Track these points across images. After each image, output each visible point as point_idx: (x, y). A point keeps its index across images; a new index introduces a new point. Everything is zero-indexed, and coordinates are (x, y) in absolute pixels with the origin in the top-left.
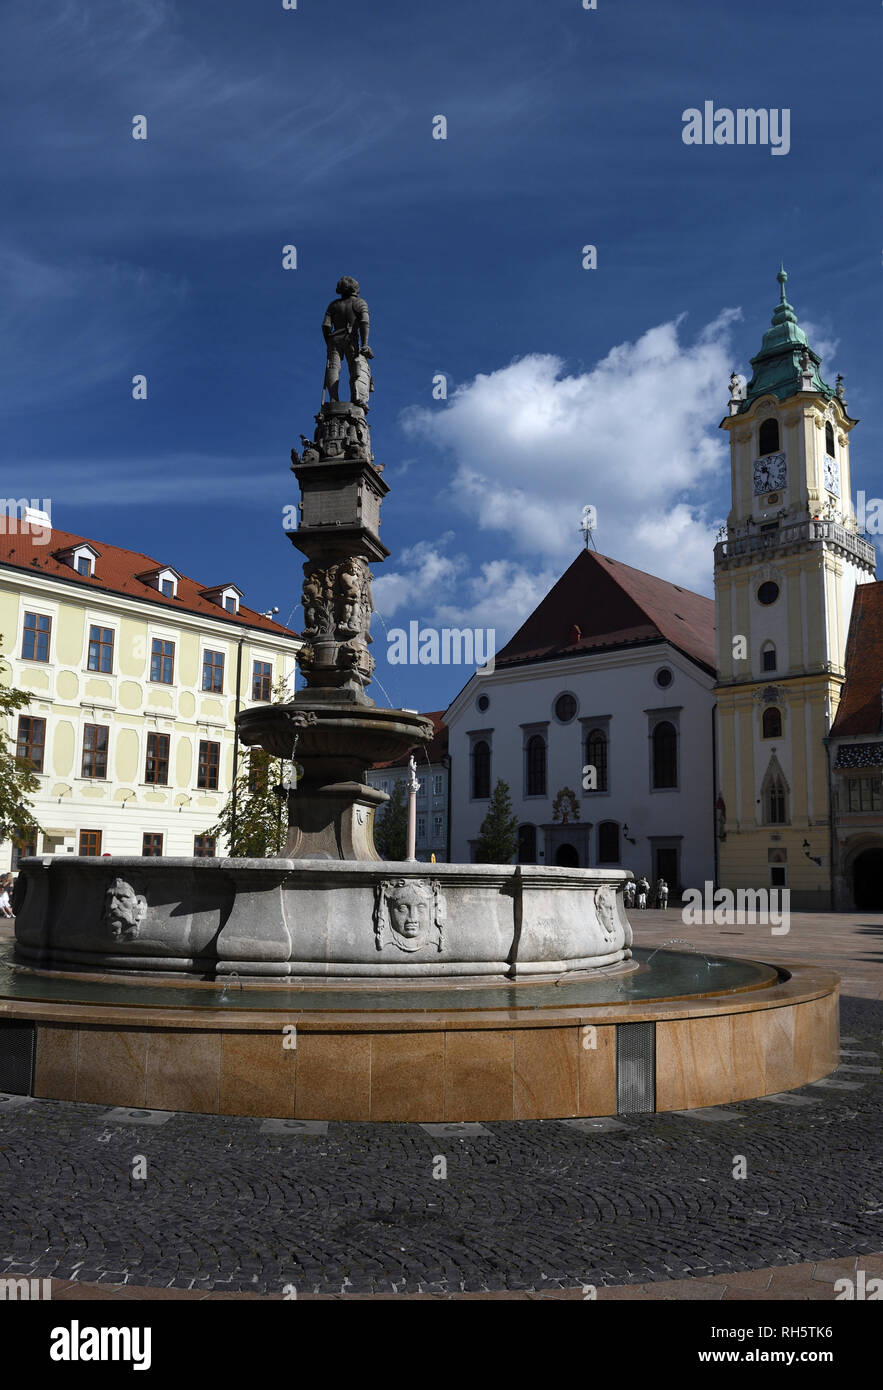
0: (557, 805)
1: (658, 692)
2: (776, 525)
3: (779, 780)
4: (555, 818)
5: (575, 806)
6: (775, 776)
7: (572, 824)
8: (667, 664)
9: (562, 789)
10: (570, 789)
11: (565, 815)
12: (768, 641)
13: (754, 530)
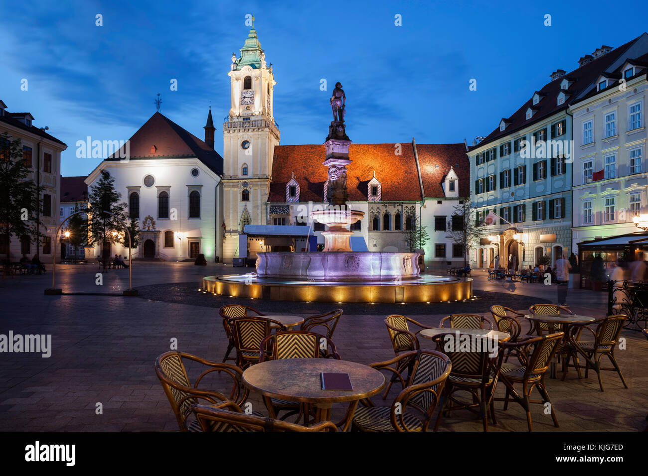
0: (144, 223)
1: (192, 178)
2: (249, 119)
3: (247, 217)
4: (144, 229)
5: (154, 223)
6: (246, 216)
7: (152, 231)
8: (197, 167)
9: (147, 216)
10: (151, 216)
11: (149, 227)
12: (245, 164)
13: (241, 120)
